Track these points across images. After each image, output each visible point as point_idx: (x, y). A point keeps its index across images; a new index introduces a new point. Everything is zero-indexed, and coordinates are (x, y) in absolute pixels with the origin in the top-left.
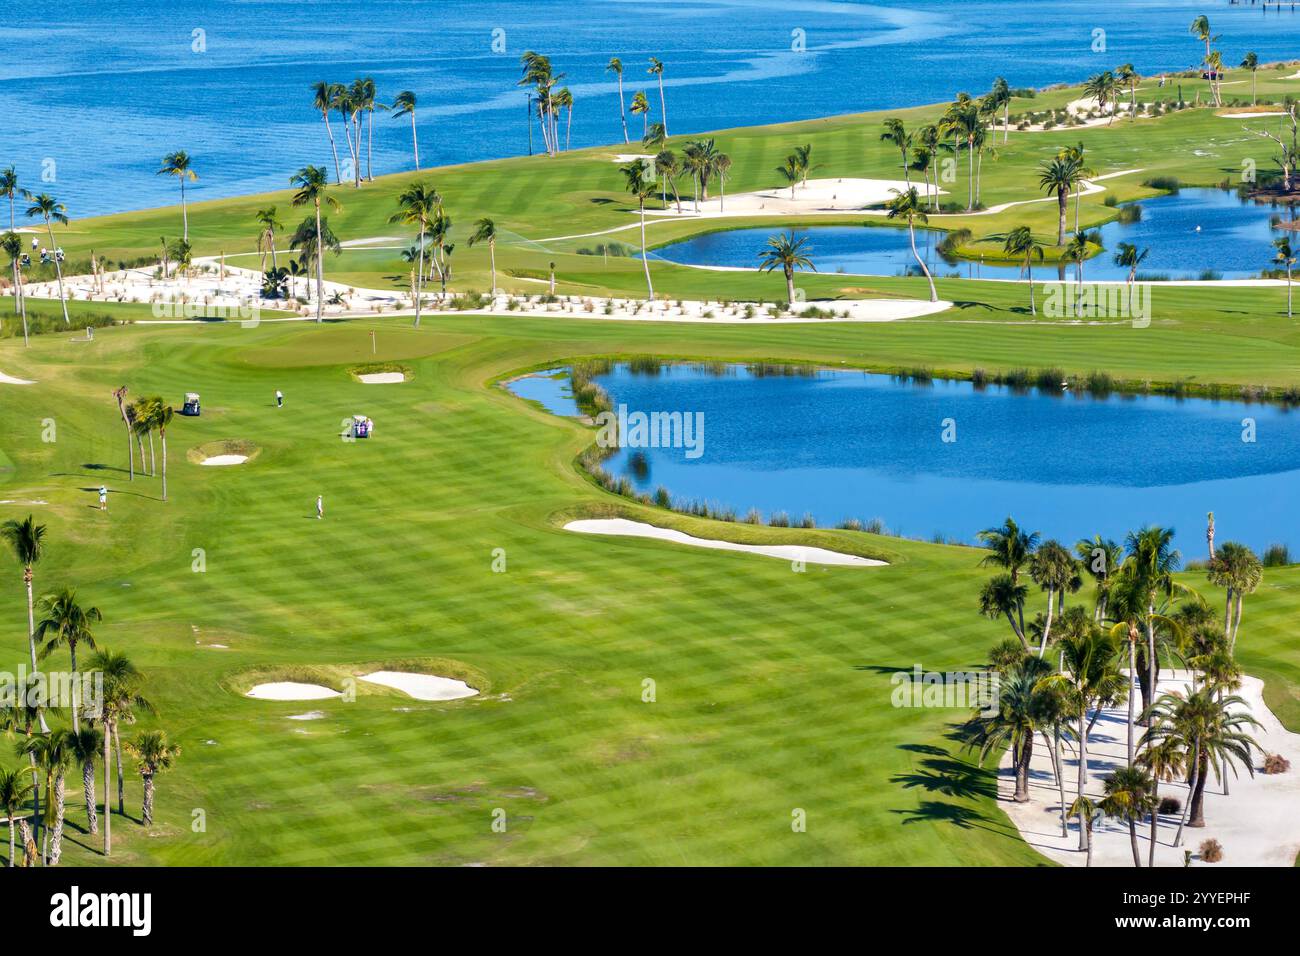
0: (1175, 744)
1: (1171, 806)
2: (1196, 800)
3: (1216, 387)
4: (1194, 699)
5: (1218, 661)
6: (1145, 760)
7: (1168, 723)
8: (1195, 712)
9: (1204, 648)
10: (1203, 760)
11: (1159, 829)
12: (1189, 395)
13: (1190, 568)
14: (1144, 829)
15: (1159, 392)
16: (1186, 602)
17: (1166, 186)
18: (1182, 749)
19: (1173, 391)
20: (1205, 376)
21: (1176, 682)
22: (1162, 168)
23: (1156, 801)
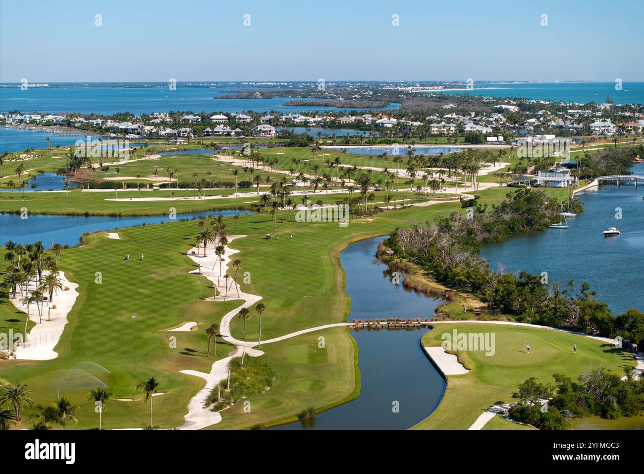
0: (46, 285)
1: (46, 298)
2: (51, 297)
3: (53, 213)
4: (50, 276)
5: (55, 268)
6: (40, 289)
7: (45, 281)
8: (50, 278)
9: (52, 266)
10: (52, 288)
11: (43, 303)
12: (47, 214)
13: (49, 250)
14: (40, 303)
15: (41, 214)
16: (48, 256)
17: (41, 172)
18: (48, 286)
19: (44, 214)
20: (50, 211)
21: (46, 273)
22: (40, 168)
23: (42, 297)
